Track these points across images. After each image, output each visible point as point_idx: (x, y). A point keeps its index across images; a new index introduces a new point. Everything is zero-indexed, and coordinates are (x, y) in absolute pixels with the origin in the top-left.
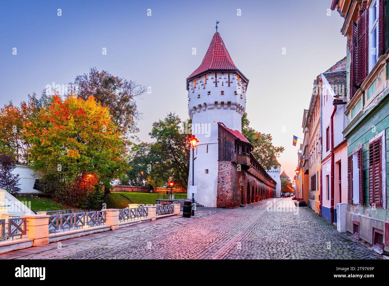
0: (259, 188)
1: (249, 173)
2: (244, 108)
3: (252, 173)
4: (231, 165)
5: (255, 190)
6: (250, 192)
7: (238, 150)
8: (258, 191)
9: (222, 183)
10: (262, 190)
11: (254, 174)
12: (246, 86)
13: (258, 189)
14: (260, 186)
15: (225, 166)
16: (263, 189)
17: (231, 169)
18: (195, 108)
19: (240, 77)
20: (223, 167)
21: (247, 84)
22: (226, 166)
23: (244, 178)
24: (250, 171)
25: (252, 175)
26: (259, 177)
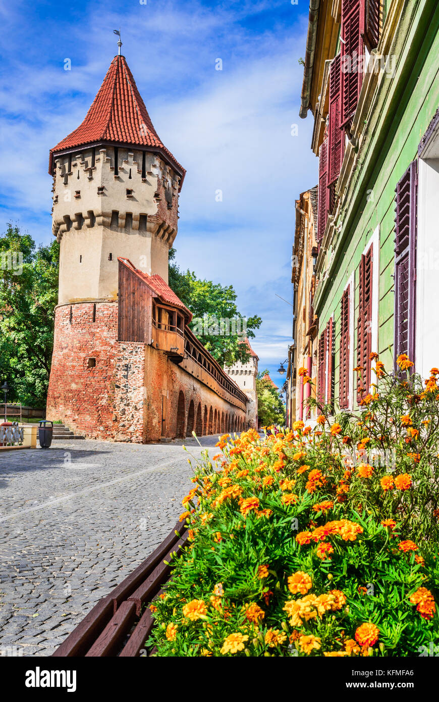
0: (206, 406)
1: (183, 370)
2: (173, 230)
3: (190, 372)
4: (144, 350)
5: (196, 409)
6: (184, 413)
7: (160, 320)
8: (203, 412)
9: (125, 389)
10: (214, 411)
11: (193, 374)
12: (181, 183)
13: (203, 408)
14: (208, 402)
15: (132, 352)
16: (216, 410)
17: (144, 358)
18: (67, 219)
19: (167, 163)
20: (126, 354)
21: (182, 177)
22: (134, 353)
23: (172, 380)
24: (186, 367)
25: (190, 375)
26: (205, 382)
